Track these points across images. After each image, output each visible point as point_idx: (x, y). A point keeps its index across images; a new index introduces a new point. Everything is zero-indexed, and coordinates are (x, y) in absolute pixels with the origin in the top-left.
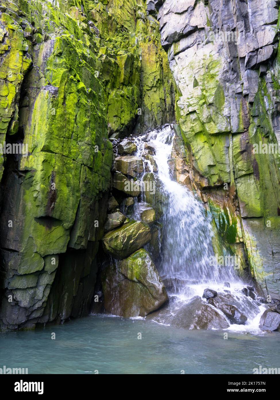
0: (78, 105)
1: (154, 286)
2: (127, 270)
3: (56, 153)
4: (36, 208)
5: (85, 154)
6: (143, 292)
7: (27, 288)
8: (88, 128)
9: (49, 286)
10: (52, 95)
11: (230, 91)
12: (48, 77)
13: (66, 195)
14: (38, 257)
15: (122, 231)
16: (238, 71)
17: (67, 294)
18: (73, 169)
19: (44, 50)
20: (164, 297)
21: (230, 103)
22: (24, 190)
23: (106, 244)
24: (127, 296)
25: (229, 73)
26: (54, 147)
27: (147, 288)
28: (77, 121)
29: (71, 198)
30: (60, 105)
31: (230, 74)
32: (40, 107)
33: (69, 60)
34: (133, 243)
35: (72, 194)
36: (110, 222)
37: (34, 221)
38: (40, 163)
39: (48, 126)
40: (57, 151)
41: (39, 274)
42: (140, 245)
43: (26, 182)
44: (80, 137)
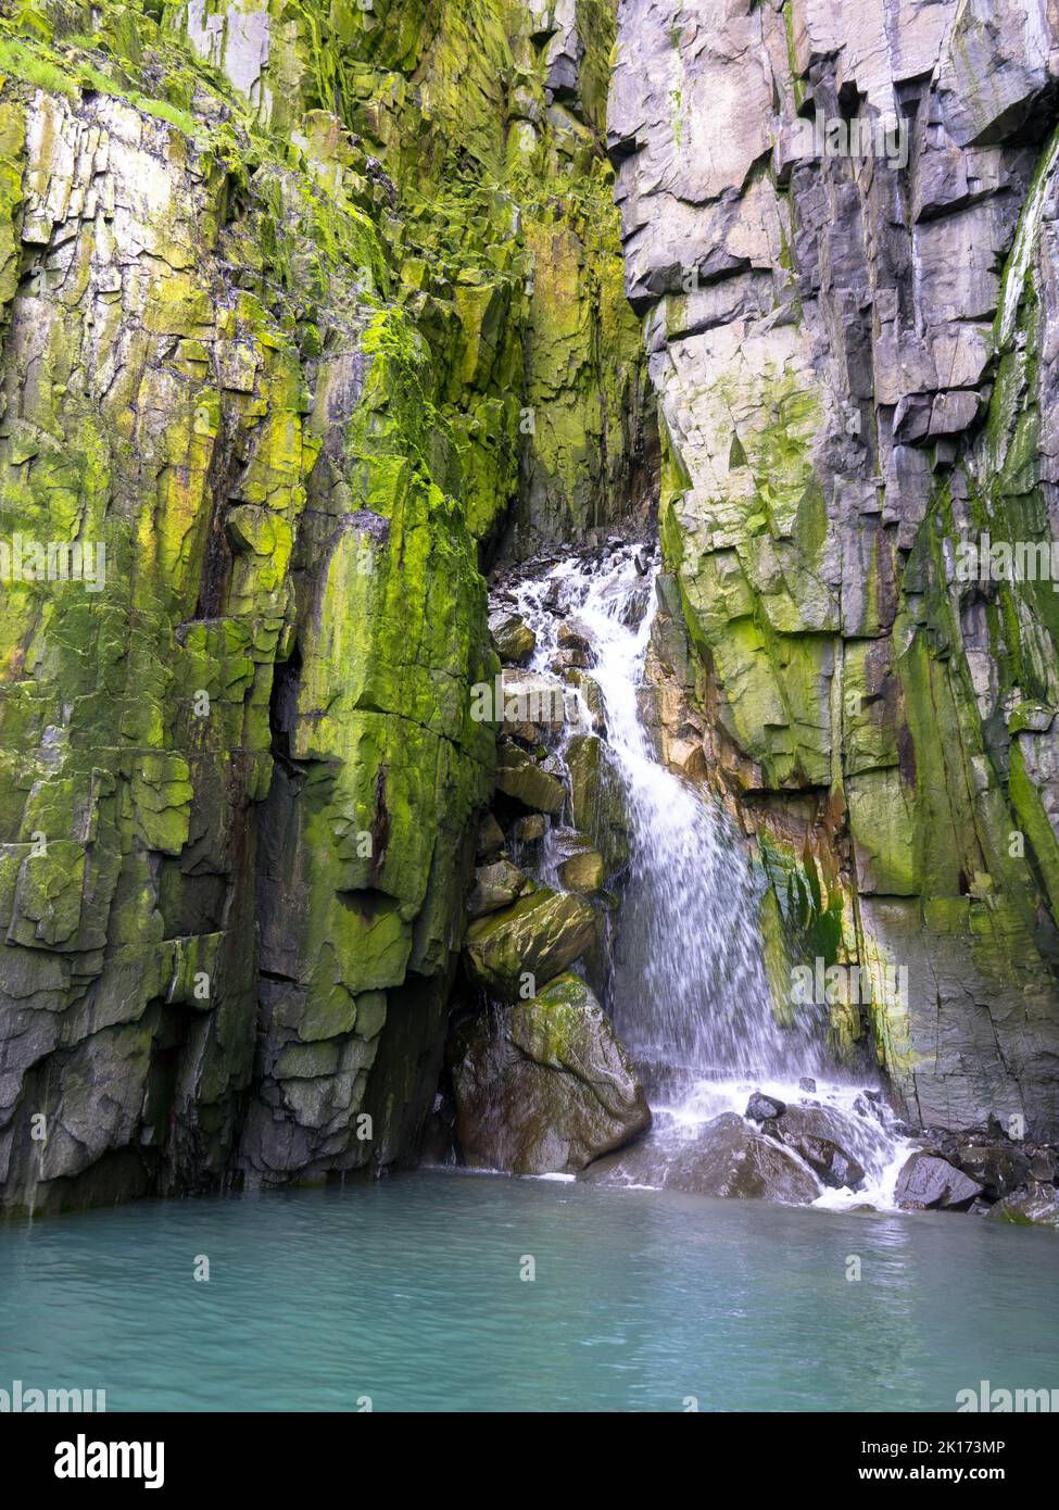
0: (432, 561)
1: (613, 1085)
2: (531, 1034)
3: (387, 713)
4: (339, 866)
5: (447, 705)
6: (579, 1100)
7: (318, 1077)
8: (454, 629)
9: (364, 1074)
10: (378, 544)
11: (846, 503)
12: (357, 482)
13: (406, 826)
14: (343, 997)
15: (520, 921)
16: (872, 443)
17: (392, 1096)
18: (421, 751)
19: (330, 385)
20: (640, 1115)
21: (841, 542)
22: (305, 814)
23: (477, 959)
24: (529, 1108)
25: (845, 445)
26: (384, 696)
27: (591, 1087)
28: (429, 610)
29: (418, 835)
30: (394, 570)
31: (848, 450)
32: (346, 577)
33: (403, 421)
34: (549, 955)
35: (421, 824)
36: (484, 893)
37: (334, 901)
38: (354, 742)
39: (370, 636)
40: (390, 706)
41: (343, 1041)
42: (565, 961)
43: (310, 791)
44: (436, 656)
